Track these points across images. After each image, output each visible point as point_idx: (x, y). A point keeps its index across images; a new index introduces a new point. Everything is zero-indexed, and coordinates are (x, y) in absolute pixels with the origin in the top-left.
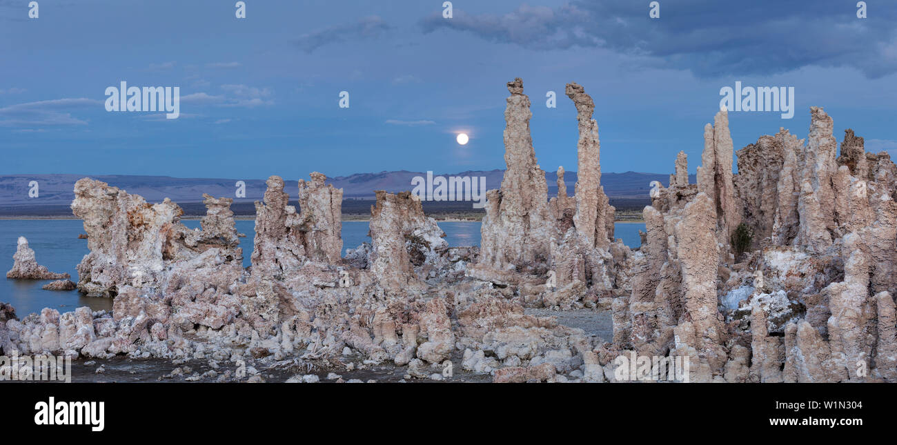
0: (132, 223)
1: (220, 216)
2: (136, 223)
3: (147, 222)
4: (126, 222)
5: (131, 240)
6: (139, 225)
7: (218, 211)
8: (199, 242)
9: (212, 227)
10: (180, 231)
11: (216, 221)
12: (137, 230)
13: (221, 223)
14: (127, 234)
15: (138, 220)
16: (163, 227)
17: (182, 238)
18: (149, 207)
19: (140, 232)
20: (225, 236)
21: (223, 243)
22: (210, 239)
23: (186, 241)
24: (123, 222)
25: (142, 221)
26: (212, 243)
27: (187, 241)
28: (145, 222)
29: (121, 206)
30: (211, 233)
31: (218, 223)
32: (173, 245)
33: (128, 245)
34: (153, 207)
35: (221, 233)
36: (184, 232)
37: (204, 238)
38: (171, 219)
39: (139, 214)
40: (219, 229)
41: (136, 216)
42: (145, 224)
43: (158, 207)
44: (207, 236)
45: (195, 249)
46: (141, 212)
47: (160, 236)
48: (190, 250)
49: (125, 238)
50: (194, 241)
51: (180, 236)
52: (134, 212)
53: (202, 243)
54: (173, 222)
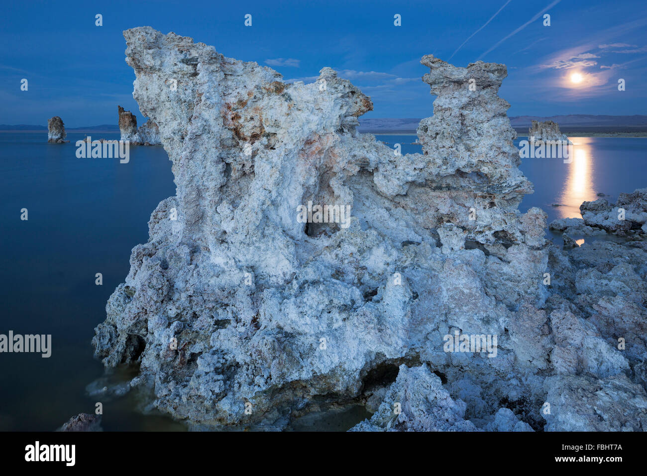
0: (236, 131)
1: (471, 115)
2: (247, 132)
3: (272, 130)
4: (216, 127)
5: (234, 175)
6: (255, 137)
7: (465, 100)
8: (413, 183)
9: (448, 143)
10: (360, 153)
11: (458, 127)
12: (248, 149)
13: (473, 134)
14: (222, 160)
15: (250, 125)
16: (309, 142)
17: (366, 170)
18: (279, 89)
19: (254, 154)
20: (485, 170)
21: (479, 188)
22: (443, 177)
23: (375, 179)
24: (206, 129)
25: (261, 127)
26: (449, 188)
27: (378, 179)
28: (267, 130)
29: (205, 87)
30: (445, 161)
31: (464, 133)
32: (337, 192)
33: (222, 188)
34: (290, 91)
35: (475, 161)
36: (372, 157)
37: (425, 174)
38: (335, 121)
39: (256, 109)
40: (468, 149)
41: (245, 114)
42: (268, 135)
43: (299, 91)
44: (434, 170)
45: (403, 202)
46: (261, 104)
47: (299, 169)
48: (387, 204)
49: (215, 170)
50: (396, 182)
51: (358, 169)
52: (242, 103)
53: (421, 185)
54: (341, 131)
